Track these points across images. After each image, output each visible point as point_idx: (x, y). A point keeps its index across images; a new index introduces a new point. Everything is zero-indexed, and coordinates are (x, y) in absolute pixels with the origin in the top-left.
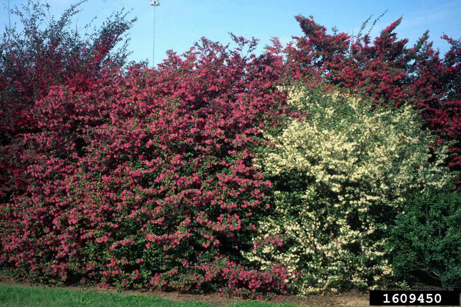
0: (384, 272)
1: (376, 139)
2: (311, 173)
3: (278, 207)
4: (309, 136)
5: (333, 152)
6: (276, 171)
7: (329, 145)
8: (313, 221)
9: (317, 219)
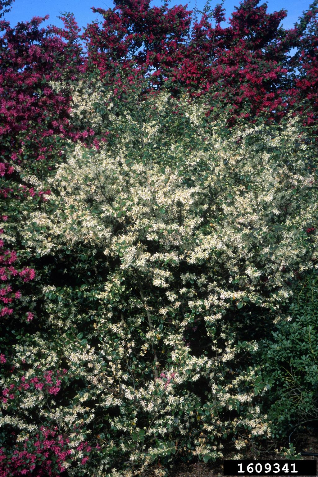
0: (252, 432)
1: (238, 180)
2: (111, 250)
3: (52, 316)
4: (107, 177)
5: (155, 207)
6: (45, 247)
7: (145, 194)
8: (121, 339)
9: (129, 336)
